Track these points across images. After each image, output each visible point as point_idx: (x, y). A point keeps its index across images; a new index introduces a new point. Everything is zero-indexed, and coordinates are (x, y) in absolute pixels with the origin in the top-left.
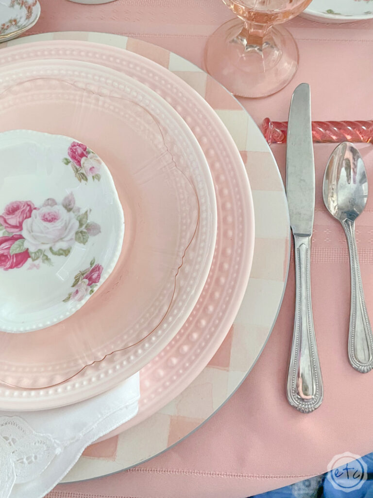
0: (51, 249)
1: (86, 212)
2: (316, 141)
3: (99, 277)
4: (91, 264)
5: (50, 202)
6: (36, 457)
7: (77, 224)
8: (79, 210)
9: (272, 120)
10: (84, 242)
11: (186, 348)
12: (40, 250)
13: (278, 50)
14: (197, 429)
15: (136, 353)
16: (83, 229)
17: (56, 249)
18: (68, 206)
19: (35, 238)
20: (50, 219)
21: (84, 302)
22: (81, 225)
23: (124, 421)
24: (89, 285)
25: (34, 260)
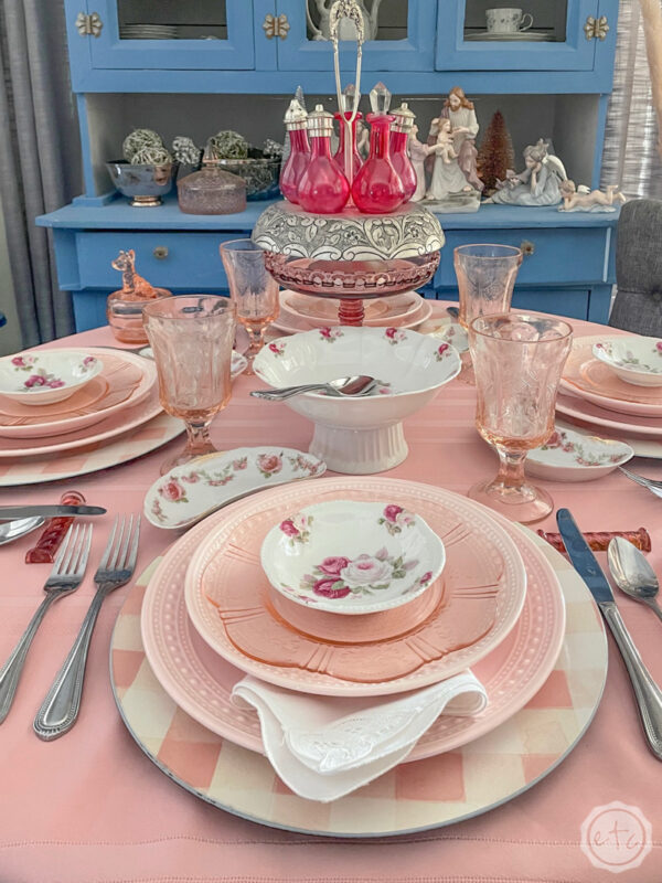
0: (370, 586)
1: (400, 557)
5: (364, 557)
7: (392, 567)
8: (392, 558)
10: (402, 577)
12: (359, 587)
17: (375, 585)
18: (382, 557)
19: (353, 579)
20: (366, 567)
22: (396, 567)
25: (355, 593)
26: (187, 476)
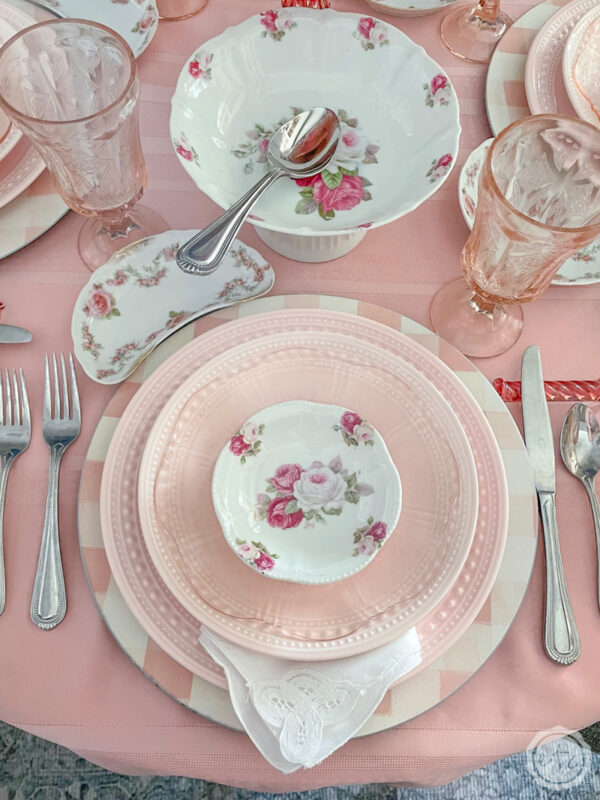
0: (322, 508)
1: (355, 474)
2: (549, 400)
3: (384, 532)
4: (370, 522)
5: (317, 465)
6: (338, 702)
7: (346, 485)
8: (346, 471)
9: (505, 380)
10: (355, 501)
11: (444, 614)
12: (312, 510)
13: (505, 313)
14: (467, 683)
15: (416, 604)
16: (352, 489)
17: (327, 508)
18: (336, 467)
19: (306, 498)
20: (319, 480)
21: (374, 555)
22: (350, 486)
23: (409, 670)
24: (375, 540)
25: (308, 519)
26: (112, 277)
